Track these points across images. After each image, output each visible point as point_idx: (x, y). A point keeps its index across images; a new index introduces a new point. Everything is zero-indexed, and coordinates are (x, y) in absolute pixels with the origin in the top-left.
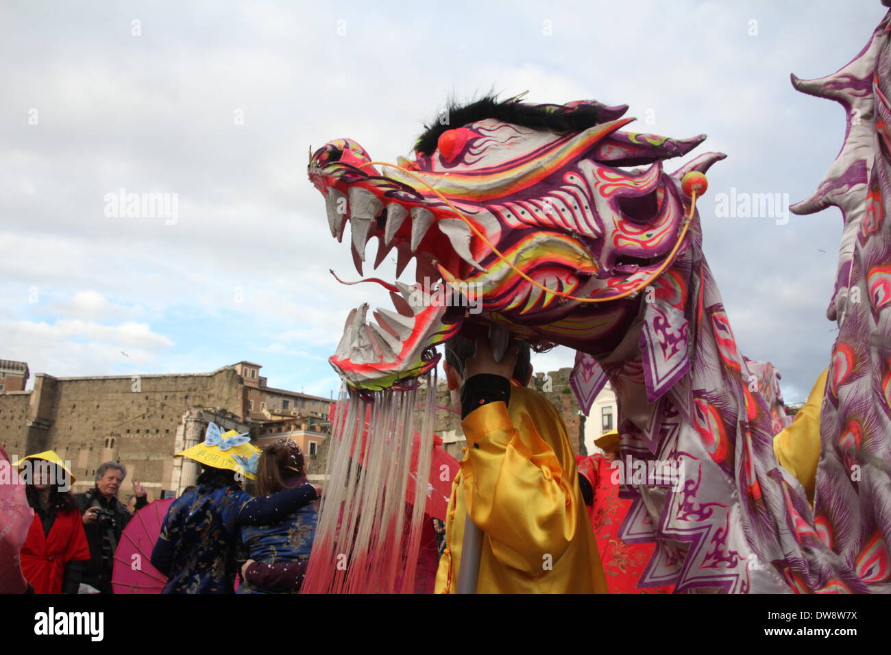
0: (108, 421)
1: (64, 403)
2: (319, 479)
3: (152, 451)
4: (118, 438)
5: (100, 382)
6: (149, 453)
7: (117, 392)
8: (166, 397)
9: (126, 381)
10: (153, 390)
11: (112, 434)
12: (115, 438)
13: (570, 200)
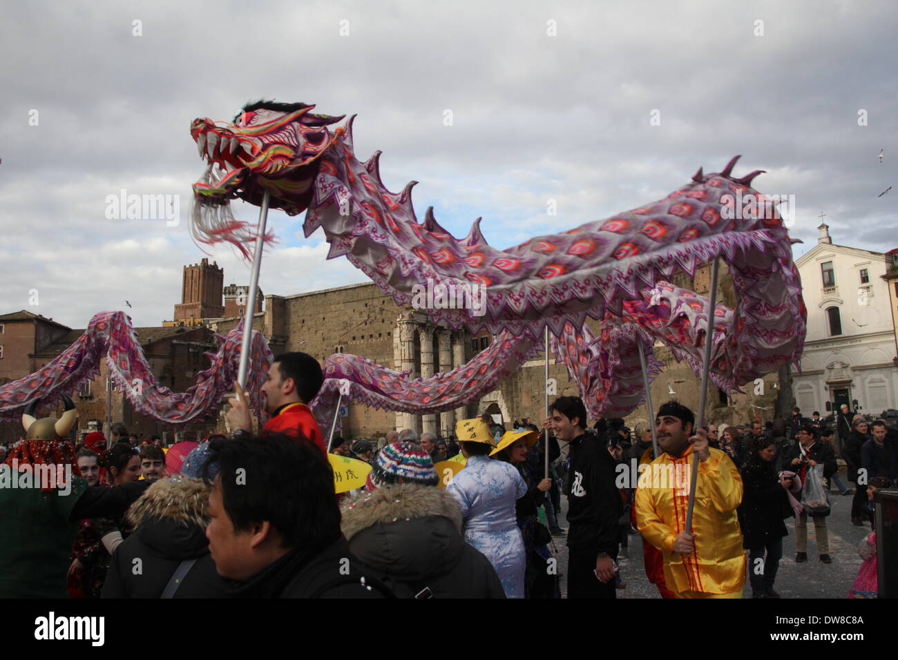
0: (334, 331)
1: (294, 319)
2: (532, 366)
3: (378, 354)
4: (346, 345)
5: (323, 295)
6: (375, 357)
7: (338, 303)
8: (384, 302)
9: (345, 292)
10: (371, 297)
11: (340, 343)
12: (343, 346)
13: (287, 134)
